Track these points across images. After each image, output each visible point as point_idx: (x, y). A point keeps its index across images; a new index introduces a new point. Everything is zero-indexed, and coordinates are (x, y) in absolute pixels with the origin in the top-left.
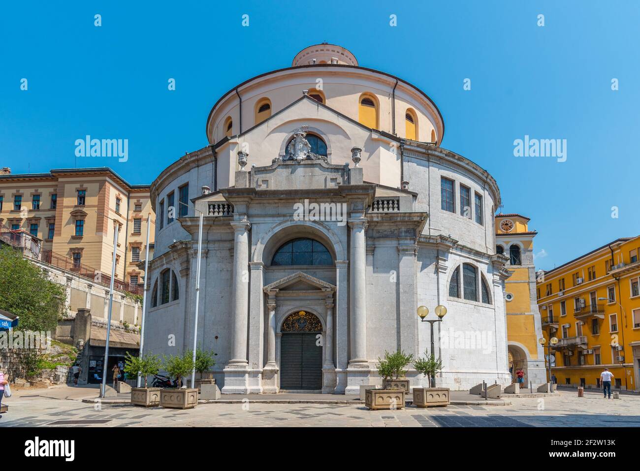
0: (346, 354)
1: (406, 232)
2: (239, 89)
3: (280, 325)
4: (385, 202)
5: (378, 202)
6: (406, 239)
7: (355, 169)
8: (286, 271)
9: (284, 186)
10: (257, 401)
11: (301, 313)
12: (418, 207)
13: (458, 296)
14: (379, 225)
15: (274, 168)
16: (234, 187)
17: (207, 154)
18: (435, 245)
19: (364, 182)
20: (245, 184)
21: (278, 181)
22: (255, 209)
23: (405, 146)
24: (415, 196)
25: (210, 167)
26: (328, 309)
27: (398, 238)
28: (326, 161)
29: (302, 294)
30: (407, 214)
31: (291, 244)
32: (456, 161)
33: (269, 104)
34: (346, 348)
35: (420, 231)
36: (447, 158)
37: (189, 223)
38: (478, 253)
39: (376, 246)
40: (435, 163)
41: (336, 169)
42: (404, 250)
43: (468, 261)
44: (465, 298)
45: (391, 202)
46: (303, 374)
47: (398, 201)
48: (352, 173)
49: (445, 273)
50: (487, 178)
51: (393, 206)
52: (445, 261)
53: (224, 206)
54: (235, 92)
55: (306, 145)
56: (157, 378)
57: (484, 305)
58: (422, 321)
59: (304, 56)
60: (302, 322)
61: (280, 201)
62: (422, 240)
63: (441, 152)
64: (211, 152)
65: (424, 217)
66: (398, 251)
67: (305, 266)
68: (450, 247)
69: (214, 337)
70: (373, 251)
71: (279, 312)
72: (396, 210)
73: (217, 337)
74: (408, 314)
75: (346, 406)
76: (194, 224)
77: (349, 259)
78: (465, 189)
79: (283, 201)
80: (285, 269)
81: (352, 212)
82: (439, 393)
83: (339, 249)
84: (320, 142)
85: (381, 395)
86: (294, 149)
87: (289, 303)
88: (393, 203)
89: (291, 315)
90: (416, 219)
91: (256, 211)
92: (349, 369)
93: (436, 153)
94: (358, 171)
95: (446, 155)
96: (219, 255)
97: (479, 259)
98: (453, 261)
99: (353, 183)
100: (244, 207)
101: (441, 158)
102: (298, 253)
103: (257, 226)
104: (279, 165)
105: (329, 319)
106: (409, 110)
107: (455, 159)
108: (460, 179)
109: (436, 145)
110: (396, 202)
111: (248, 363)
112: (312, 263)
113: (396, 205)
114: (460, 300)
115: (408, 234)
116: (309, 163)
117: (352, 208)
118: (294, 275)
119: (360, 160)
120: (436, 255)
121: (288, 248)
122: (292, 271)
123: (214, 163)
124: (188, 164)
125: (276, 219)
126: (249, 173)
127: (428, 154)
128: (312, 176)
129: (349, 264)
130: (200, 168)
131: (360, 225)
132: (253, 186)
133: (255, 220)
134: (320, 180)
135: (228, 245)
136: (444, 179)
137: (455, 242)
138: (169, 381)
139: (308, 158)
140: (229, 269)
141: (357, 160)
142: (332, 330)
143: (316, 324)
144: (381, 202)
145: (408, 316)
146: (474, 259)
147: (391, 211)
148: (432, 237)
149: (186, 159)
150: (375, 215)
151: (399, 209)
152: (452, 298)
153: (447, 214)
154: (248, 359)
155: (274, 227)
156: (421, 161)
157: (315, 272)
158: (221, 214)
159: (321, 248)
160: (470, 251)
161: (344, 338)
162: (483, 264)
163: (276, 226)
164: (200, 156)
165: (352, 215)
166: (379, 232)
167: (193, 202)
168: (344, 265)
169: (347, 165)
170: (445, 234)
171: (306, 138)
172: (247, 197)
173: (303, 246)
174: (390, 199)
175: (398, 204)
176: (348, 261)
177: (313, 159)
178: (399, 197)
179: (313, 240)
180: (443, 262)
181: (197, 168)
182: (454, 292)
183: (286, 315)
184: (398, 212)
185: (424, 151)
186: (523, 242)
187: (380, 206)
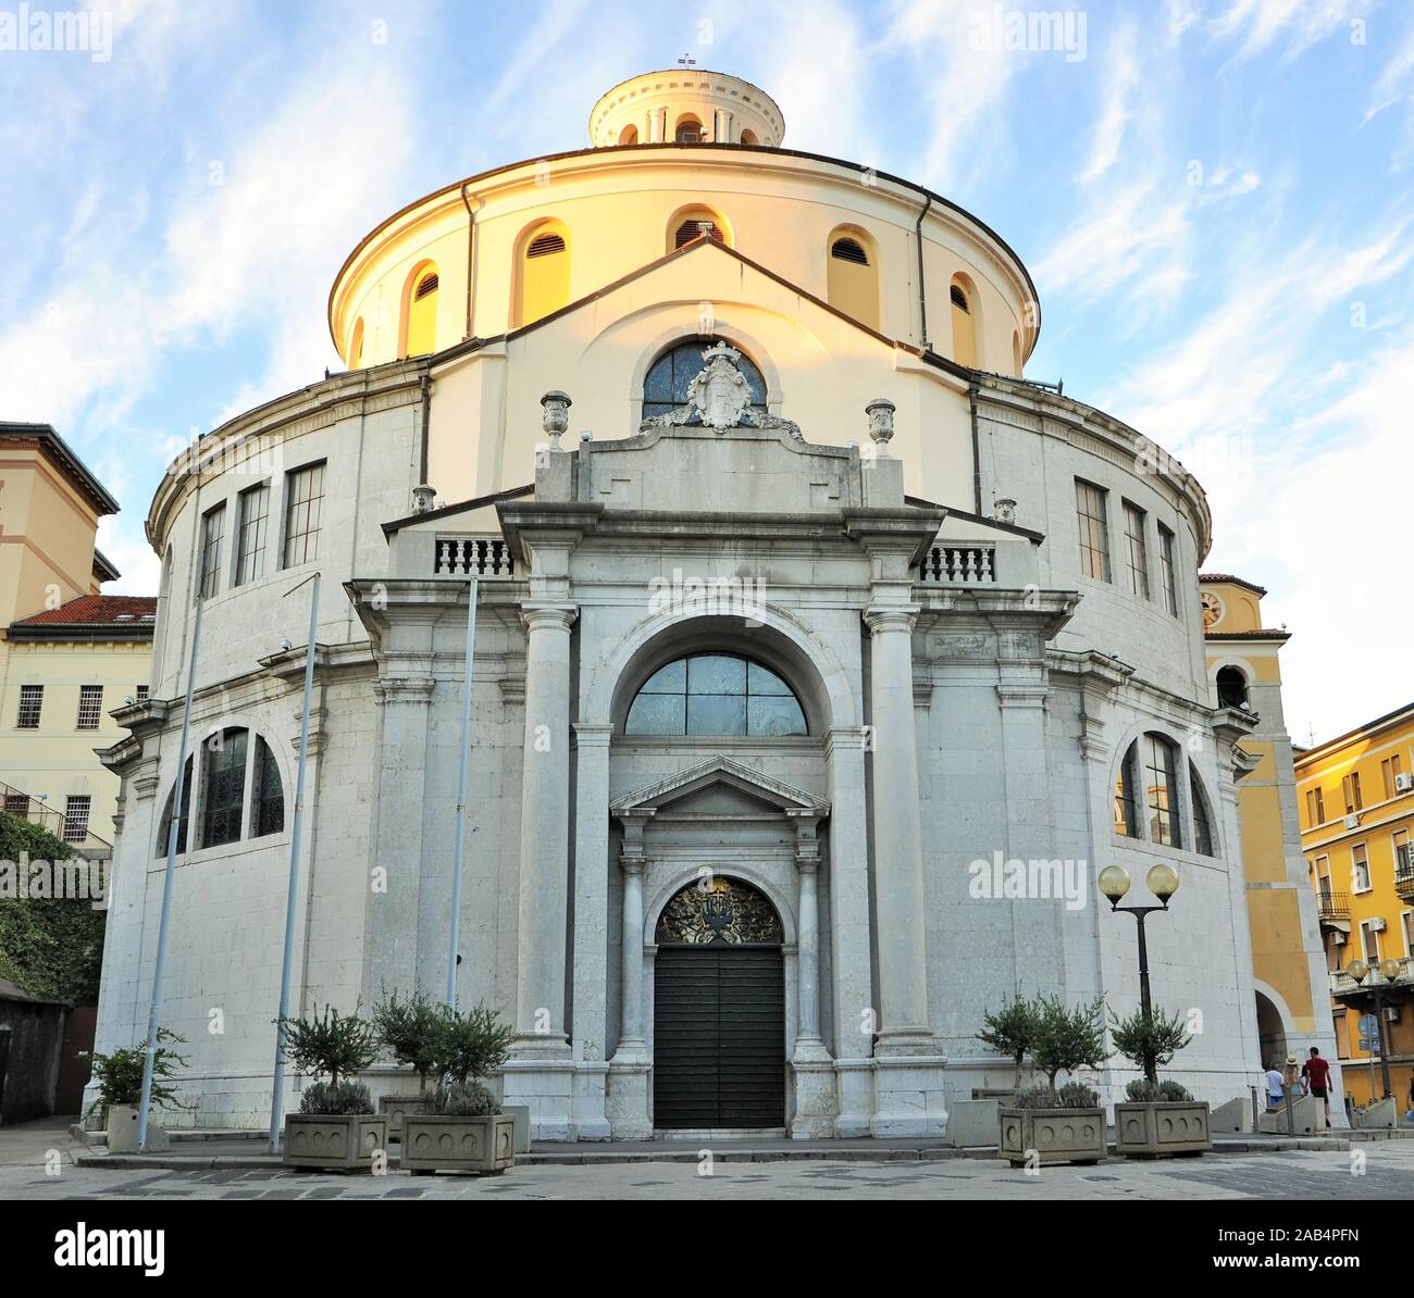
1: (1018, 644)
4: (957, 555)
5: (936, 552)
6: (1020, 666)
7: (880, 461)
9: (679, 502)
15: (645, 444)
16: (528, 491)
19: (909, 500)
20: (557, 492)
21: (661, 484)
22: (592, 566)
23: (983, 392)
24: (1036, 539)
25: (404, 418)
26: (802, 870)
27: (997, 661)
32: (1110, 437)
33: (561, 236)
34: (868, 994)
36: (1088, 426)
38: (1179, 704)
39: (935, 682)
40: (1057, 438)
41: (828, 455)
42: (1013, 696)
43: (1158, 726)
45: (971, 555)
47: (992, 553)
48: (872, 475)
49: (1103, 764)
51: (978, 567)
52: (1099, 725)
53: (483, 547)
55: (739, 385)
57: (1198, 858)
63: (1074, 412)
65: (1068, 599)
66: (1000, 697)
68: (1112, 684)
70: (928, 696)
72: (988, 582)
76: (401, 599)
77: (868, 721)
78: (1135, 514)
79: (675, 543)
81: (878, 585)
83: (839, 692)
86: (706, 395)
87: (682, 853)
88: (978, 559)
90: (1050, 608)
91: (593, 571)
92: (885, 1057)
93: (1062, 414)
94: (888, 467)
95: (1086, 420)
97: (1180, 721)
98: (1120, 726)
99: (875, 502)
100: (563, 555)
101: (1074, 427)
102: (704, 698)
103: (598, 615)
104: (661, 438)
105: (807, 906)
108: (1121, 483)
109: (1060, 391)
110: (985, 556)
111: (568, 1041)
112: (745, 730)
113: (986, 566)
114: (1142, 845)
115: (1022, 651)
116: (750, 436)
117: (877, 575)
119: (891, 436)
120: (1078, 710)
126: (575, 455)
127: (1041, 416)
128: (757, 473)
129: (869, 735)
131: (899, 621)
132: (582, 499)
133: (593, 596)
134: (779, 486)
135: (496, 668)
136: (1082, 485)
137: (1126, 672)
139: (746, 422)
140: (499, 744)
141: (885, 436)
142: (816, 938)
143: (761, 918)
144: (944, 556)
146: (1170, 722)
147: (972, 581)
150: (935, 593)
151: (995, 579)
153: (1101, 589)
154: (568, 1028)
155: (649, 620)
156: (1023, 432)
157: (757, 758)
159: (773, 685)
160: (1160, 696)
162: (1191, 736)
163: (656, 615)
165: (876, 592)
166: (941, 642)
167: (387, 532)
168: (855, 739)
169: (855, 450)
170: (1105, 649)
172: (573, 528)
173: (719, 677)
174: (969, 546)
175: (991, 562)
176: (865, 728)
177: (756, 427)
178: (994, 542)
179: (749, 658)
180: (1095, 729)
181: (358, 420)
184: (993, 585)
185: (1030, 405)
186: (1253, 661)
187: (943, 565)
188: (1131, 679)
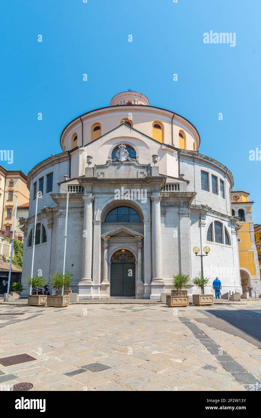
0: (150, 275)
1: (183, 203)
2: (82, 118)
3: (110, 257)
4: (171, 186)
5: (167, 186)
6: (184, 208)
7: (154, 167)
8: (114, 225)
9: (113, 177)
10: (101, 302)
11: (122, 251)
12: (190, 189)
13: (212, 240)
14: (168, 199)
15: (107, 166)
16: (84, 176)
17: (65, 156)
18: (199, 211)
19: (160, 174)
20: (90, 175)
21: (110, 173)
22: (97, 190)
23: (181, 153)
24: (188, 182)
25: (66, 163)
26: (139, 248)
27: (179, 206)
28: (138, 162)
29: (123, 239)
30: (184, 193)
31: (116, 210)
32: (210, 162)
33: (100, 126)
34: (150, 271)
35: (191, 203)
36: (204, 160)
37: (57, 197)
38: (223, 215)
39: (166, 211)
40: (197, 162)
41: (143, 167)
42: (182, 214)
43: (217, 220)
44: (216, 242)
45: (174, 186)
46: (124, 287)
47: (179, 185)
48: (153, 170)
49: (205, 227)
50: (226, 171)
51: (176, 188)
52: (204, 219)
53: (77, 187)
54: (79, 119)
55: (126, 153)
56: (34, 290)
57: (227, 245)
58: (196, 256)
59: (118, 98)
60: (123, 256)
61: (111, 185)
62: (192, 207)
63: (201, 157)
64: (67, 155)
65: (193, 195)
66: (179, 214)
67: (125, 223)
68: (207, 211)
69: (71, 265)
70: (165, 214)
71: (110, 250)
72: (177, 191)
73: (73, 265)
74: (186, 251)
75: (154, 305)
76: (60, 197)
77: (151, 219)
78: (215, 178)
79: (113, 185)
80: (113, 224)
81: (153, 192)
82: (207, 297)
83: (145, 213)
84: (132, 150)
85: (176, 298)
86: (119, 155)
87: (115, 245)
89: (116, 252)
90: (189, 196)
91: (97, 191)
92: (153, 284)
93: (198, 157)
94: (156, 168)
95: (204, 158)
96: (74, 216)
97: (223, 219)
98: (209, 220)
99: (153, 175)
100: (91, 188)
101: (201, 160)
102: (120, 215)
103: (98, 199)
104: (111, 164)
105: (140, 254)
106: (181, 131)
107: (209, 160)
108: (212, 172)
110: (177, 186)
111: (92, 280)
112: (129, 221)
113: (177, 188)
114: (213, 243)
115: (184, 205)
116: (128, 163)
117: (153, 190)
118: (119, 228)
119: (157, 161)
120: (199, 216)
121: (114, 212)
122: (117, 225)
123: (69, 161)
124: (53, 161)
125: (109, 195)
126: (93, 168)
127: (194, 158)
128: (130, 170)
129: (151, 222)
130: (60, 164)
131: (157, 199)
132: (95, 176)
133: (97, 196)
134: (134, 173)
135: (79, 210)
136: (203, 172)
137: (210, 209)
138: (42, 292)
139: (127, 160)
140: (80, 225)
141: (155, 162)
142: (141, 261)
143: (131, 257)
144: (168, 186)
145: (185, 252)
146: (220, 219)
147: (174, 191)
148: (197, 206)
149: (52, 158)
150: (166, 193)
151: (179, 190)
152: (208, 242)
153: (205, 192)
154: (92, 278)
155: (108, 200)
157: (131, 227)
158: (76, 192)
159: (134, 212)
160: (218, 214)
161: (149, 266)
162: (225, 222)
163: (109, 199)
164: (61, 157)
165: (153, 193)
166: (168, 203)
167: (59, 185)
168: (149, 222)
169: (150, 165)
170: (204, 204)
171: (126, 149)
172: (92, 183)
173: (124, 211)
174: (174, 184)
175: (179, 187)
176: (151, 220)
177: (130, 161)
178: (179, 183)
179: (129, 207)
180: (203, 220)
181: (58, 164)
182: (210, 238)
183: (114, 252)
184: (179, 191)
185: (191, 156)
186: (246, 207)
187: (169, 188)
188: (212, 210)
